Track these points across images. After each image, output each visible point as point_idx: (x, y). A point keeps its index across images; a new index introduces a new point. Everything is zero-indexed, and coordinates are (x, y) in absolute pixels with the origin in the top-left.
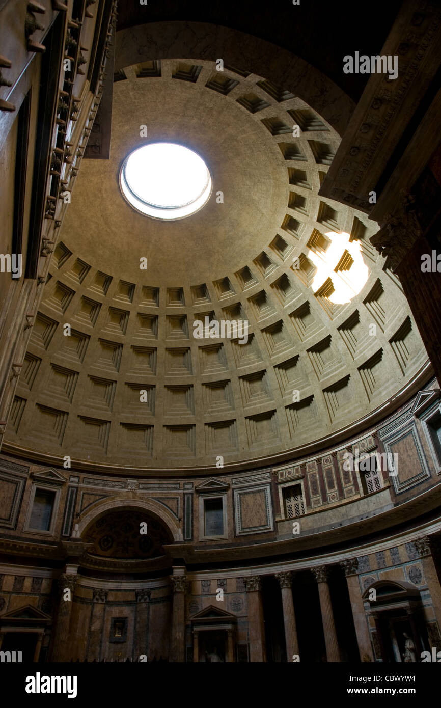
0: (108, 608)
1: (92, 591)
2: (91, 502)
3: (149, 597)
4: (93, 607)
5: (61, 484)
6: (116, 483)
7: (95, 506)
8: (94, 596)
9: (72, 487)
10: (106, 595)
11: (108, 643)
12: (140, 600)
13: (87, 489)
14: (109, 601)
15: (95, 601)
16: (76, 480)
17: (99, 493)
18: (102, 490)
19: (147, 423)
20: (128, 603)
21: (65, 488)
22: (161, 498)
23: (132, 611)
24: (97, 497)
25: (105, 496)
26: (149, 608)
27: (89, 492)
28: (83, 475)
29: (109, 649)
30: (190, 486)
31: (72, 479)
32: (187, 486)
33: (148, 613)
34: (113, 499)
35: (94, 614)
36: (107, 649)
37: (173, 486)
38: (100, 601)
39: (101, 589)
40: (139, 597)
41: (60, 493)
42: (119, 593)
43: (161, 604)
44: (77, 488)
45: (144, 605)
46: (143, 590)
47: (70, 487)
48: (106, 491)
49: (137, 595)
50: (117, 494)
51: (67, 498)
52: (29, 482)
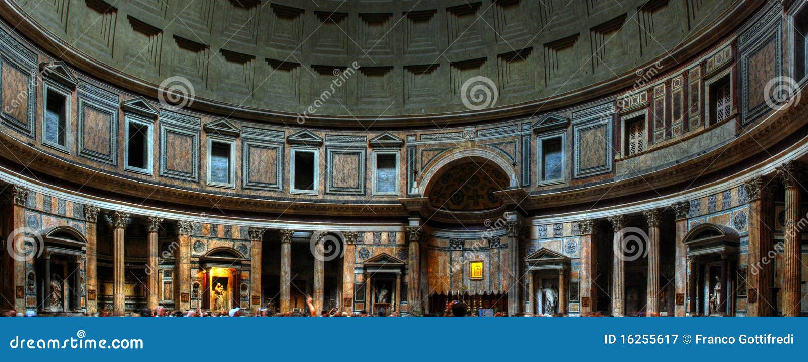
1: (448, 241)
2: (430, 158)
3: (499, 243)
4: (451, 254)
5: (400, 145)
7: (435, 161)
8: (451, 245)
9: (411, 146)
10: (463, 243)
11: (469, 281)
12: (492, 246)
13: (425, 146)
15: (452, 248)
16: (414, 138)
17: (436, 148)
18: (440, 144)
20: (482, 249)
21: (404, 149)
23: (486, 256)
24: (436, 152)
25: (443, 150)
26: (500, 253)
27: (427, 148)
28: (419, 132)
29: (471, 284)
31: (409, 138)
32: (524, 127)
34: (451, 151)
36: (469, 285)
38: (457, 249)
39: (457, 239)
40: (491, 244)
41: (399, 154)
42: (474, 241)
44: (415, 146)
45: (495, 250)
46: (493, 237)
47: (408, 147)
49: (489, 242)
50: (454, 146)
51: (407, 158)
52: (369, 150)
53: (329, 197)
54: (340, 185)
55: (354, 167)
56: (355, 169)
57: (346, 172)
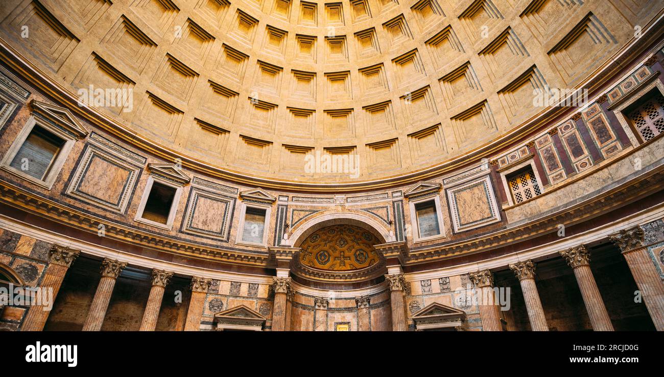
0: (330, 314)
1: (313, 300)
2: (301, 217)
3: (369, 302)
4: (315, 313)
5: (272, 202)
6: (325, 200)
7: (306, 220)
8: (315, 304)
9: (282, 205)
10: (328, 303)
12: (360, 306)
13: (297, 206)
14: (331, 308)
15: (317, 307)
16: (286, 199)
17: (308, 209)
18: (312, 206)
19: (350, 144)
20: (349, 310)
21: (275, 206)
22: (370, 209)
23: (354, 317)
24: (307, 213)
25: (314, 212)
26: (370, 313)
27: (299, 208)
28: (291, 195)
30: (399, 194)
31: (281, 198)
32: (395, 195)
33: (370, 318)
34: (322, 213)
35: (317, 319)
37: (381, 196)
38: (322, 308)
39: (322, 298)
40: (359, 304)
41: (270, 211)
42: (340, 301)
43: (381, 308)
44: (287, 206)
45: (365, 311)
46: (362, 297)
47: (279, 205)
48: (314, 207)
49: (357, 302)
50: (326, 209)
51: (278, 214)
52: (239, 201)
53: (183, 236)
54: (200, 226)
55: (219, 213)
56: (220, 214)
57: (210, 216)
